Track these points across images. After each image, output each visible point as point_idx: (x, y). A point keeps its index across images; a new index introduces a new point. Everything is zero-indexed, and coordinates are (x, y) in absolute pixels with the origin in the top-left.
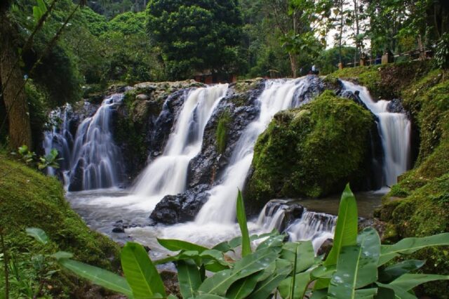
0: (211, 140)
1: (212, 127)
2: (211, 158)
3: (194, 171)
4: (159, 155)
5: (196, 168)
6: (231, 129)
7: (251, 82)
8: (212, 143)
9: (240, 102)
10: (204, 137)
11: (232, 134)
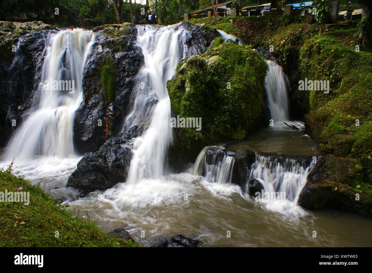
0: (95, 89)
1: (94, 75)
2: (99, 107)
3: (83, 124)
4: (26, 108)
5: (84, 121)
6: (117, 76)
7: (119, 27)
8: (96, 92)
9: (118, 47)
10: (84, 86)
11: (119, 82)
